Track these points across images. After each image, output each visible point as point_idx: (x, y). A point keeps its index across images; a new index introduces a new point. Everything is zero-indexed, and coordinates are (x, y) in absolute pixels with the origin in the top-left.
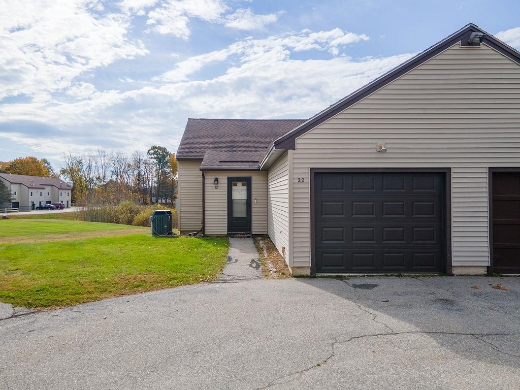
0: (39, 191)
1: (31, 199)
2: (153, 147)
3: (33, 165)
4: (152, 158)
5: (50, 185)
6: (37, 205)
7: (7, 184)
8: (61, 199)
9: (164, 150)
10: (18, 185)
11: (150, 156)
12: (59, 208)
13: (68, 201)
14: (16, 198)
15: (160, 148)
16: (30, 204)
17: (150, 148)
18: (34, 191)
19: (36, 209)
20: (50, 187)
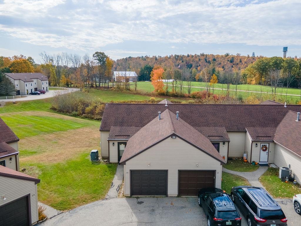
0: (30, 83)
1: (26, 88)
2: (96, 52)
3: (25, 65)
4: (96, 59)
5: (36, 78)
6: (30, 92)
7: (12, 80)
8: (43, 86)
9: (103, 54)
10: (18, 81)
11: (95, 58)
12: (42, 93)
13: (47, 87)
14: (17, 88)
15: (101, 53)
16: (26, 91)
17: (94, 53)
18: (27, 83)
19: (30, 94)
20: (36, 79)
